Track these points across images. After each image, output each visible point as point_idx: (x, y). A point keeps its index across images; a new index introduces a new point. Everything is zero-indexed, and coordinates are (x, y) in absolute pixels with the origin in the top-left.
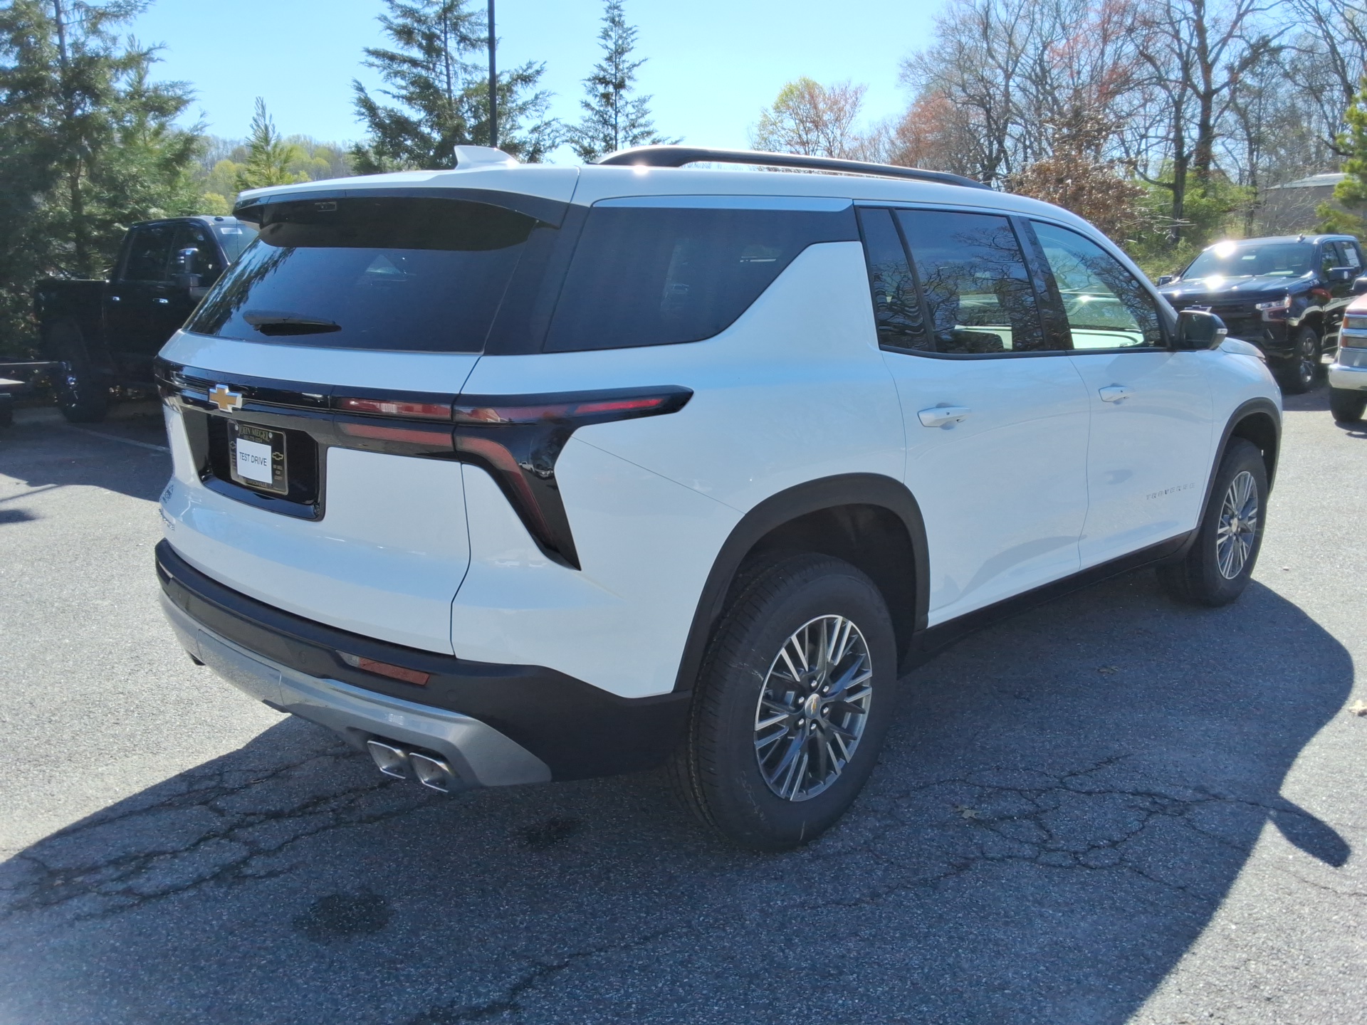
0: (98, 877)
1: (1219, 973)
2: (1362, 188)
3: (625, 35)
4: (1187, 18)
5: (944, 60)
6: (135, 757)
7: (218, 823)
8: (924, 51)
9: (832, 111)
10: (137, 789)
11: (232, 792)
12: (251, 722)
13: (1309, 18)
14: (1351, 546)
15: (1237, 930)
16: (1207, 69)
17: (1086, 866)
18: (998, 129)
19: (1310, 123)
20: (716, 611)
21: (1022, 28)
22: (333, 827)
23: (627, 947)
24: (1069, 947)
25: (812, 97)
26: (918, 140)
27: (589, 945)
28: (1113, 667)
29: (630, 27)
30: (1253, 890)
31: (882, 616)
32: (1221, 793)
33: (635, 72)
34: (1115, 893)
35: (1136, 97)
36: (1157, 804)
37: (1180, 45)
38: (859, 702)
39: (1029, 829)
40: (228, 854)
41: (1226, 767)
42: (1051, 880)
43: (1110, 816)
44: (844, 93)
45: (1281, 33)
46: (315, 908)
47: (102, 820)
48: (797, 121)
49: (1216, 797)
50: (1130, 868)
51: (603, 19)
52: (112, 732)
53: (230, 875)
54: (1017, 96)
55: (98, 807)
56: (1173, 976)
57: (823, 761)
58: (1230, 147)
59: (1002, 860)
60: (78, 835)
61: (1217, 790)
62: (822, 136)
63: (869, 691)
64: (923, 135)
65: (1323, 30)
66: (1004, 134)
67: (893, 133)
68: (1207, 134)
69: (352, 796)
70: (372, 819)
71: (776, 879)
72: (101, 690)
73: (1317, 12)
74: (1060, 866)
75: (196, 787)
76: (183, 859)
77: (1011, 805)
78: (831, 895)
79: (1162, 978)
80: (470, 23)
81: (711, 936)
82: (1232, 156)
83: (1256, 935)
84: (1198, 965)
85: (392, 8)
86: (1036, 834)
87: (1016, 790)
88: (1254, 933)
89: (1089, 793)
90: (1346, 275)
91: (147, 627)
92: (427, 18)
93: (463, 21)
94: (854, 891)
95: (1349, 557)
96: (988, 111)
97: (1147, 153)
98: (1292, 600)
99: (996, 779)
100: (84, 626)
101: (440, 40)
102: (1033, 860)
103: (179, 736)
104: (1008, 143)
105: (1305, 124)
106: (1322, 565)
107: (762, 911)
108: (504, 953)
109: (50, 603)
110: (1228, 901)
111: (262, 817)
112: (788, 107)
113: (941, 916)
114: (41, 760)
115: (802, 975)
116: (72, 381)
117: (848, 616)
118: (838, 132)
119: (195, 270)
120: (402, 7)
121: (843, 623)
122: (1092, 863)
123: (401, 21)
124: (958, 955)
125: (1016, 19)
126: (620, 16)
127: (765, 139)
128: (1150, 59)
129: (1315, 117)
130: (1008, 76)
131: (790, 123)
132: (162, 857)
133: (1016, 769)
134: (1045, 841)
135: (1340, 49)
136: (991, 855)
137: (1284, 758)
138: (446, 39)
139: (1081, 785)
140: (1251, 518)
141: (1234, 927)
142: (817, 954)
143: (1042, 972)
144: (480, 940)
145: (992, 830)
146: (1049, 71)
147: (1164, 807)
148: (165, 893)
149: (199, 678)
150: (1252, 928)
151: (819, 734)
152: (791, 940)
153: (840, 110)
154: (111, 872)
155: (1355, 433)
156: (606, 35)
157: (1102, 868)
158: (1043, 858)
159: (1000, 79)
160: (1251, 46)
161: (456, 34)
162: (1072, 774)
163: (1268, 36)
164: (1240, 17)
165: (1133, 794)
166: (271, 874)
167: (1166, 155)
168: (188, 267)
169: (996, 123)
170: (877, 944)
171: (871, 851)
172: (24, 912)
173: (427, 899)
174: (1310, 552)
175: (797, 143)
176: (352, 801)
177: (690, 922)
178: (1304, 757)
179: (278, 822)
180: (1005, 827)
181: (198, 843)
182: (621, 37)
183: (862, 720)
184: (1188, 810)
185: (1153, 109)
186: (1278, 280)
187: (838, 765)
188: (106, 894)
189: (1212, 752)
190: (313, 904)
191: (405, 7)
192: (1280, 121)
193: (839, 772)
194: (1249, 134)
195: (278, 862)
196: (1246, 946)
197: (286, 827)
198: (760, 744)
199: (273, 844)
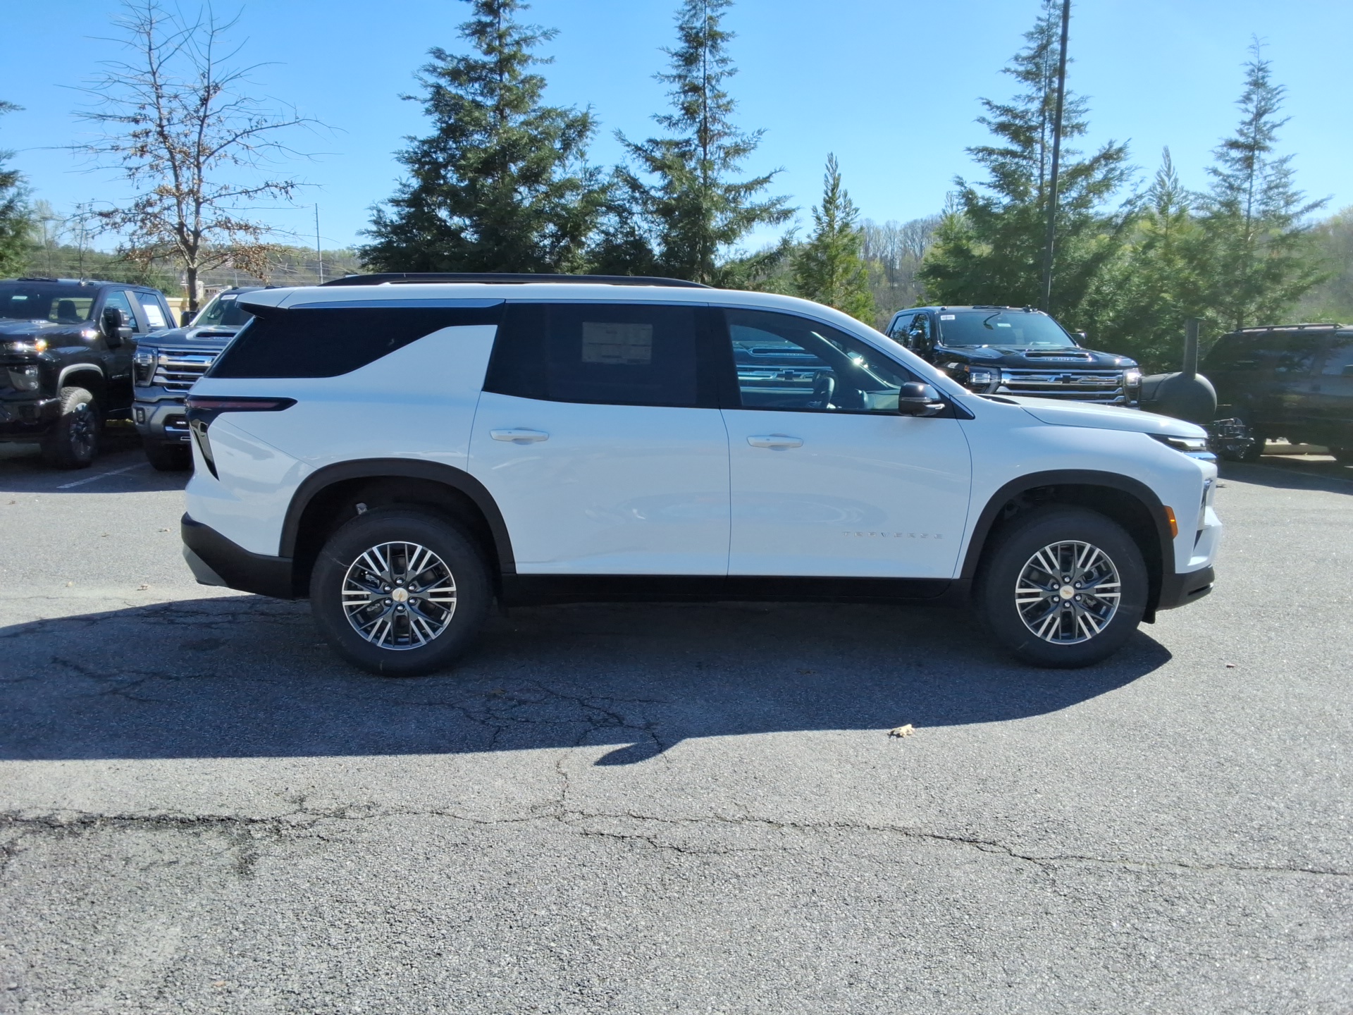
3: (1269, 96)
20: (299, 517)
29: (1274, 87)
33: (1275, 133)
38: (444, 604)
51: (1245, 83)
57: (411, 631)
85: (990, 110)
92: (1027, 115)
101: (1037, 132)
120: (1001, 107)
121: (424, 550)
123: (999, 119)
126: (1263, 78)
151: (408, 615)
156: (1247, 99)
182: (1264, 99)
183: (450, 617)
187: (423, 638)
191: (1004, 106)
198: (347, 603)
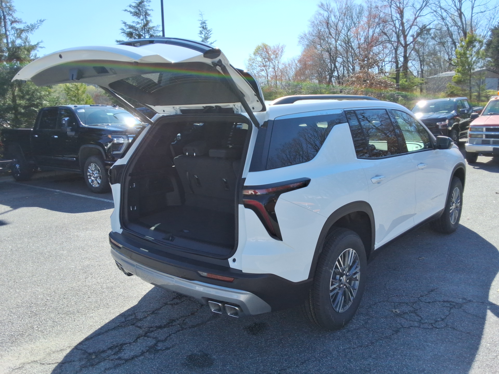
0: (107, 354)
1: (489, 361)
2: (462, 77)
3: (208, 32)
4: (398, 19)
5: (313, 36)
6: (101, 309)
7: (141, 332)
8: (307, 32)
9: (274, 54)
10: (107, 321)
11: (141, 320)
12: (137, 294)
13: (440, 18)
14: (487, 209)
15: (490, 346)
16: (405, 37)
17: (436, 328)
18: (334, 60)
19: (440, 54)
20: (320, 251)
21: (340, 24)
22: (181, 330)
23: (297, 366)
24: (440, 356)
25: (266, 49)
26: (305, 64)
27: (284, 366)
28: (423, 257)
29: (209, 29)
30: (491, 332)
31: (363, 248)
32: (470, 300)
34: (449, 336)
35: (381, 47)
36: (453, 305)
37: (396, 29)
38: (356, 277)
39: (414, 317)
40: (149, 343)
41: (470, 291)
42: (427, 334)
43: (438, 310)
44: (278, 47)
45: (430, 24)
46: (187, 359)
47: (100, 333)
48: (262, 58)
49: (470, 301)
50: (450, 327)
51: (200, 27)
52: (89, 301)
53: (153, 349)
54: (339, 48)
55: (96, 329)
56: (475, 362)
57: (347, 298)
58: (414, 64)
59: (409, 328)
60: (93, 339)
61: (469, 299)
62: (271, 63)
63: (359, 273)
64: (307, 63)
65: (445, 23)
66: (336, 61)
67: (296, 61)
68: (406, 59)
69: (183, 319)
70: (193, 327)
71: (338, 339)
72: (78, 285)
73: (442, 16)
74: (428, 329)
75: (128, 319)
76: (134, 346)
77: (406, 308)
78: (358, 344)
79: (472, 364)
80: (154, 30)
81: (324, 361)
82: (415, 67)
83: (497, 347)
84: (482, 358)
85: (125, 26)
86: (417, 318)
87: (405, 303)
88: (496, 347)
89: (429, 303)
90: (466, 112)
91: (84, 261)
92: (138, 29)
93: (151, 29)
94: (365, 342)
95: (488, 213)
96: (330, 54)
97: (385, 67)
98: (473, 230)
99: (398, 299)
100: (61, 261)
101: (143, 36)
102: (419, 327)
103: (114, 301)
104: (337, 64)
105: (439, 55)
106: (479, 217)
107: (337, 351)
108: (257, 371)
109: (45, 253)
110: (484, 336)
111: (155, 329)
112: (258, 53)
113: (396, 348)
114: (68, 313)
115: (358, 372)
116: (18, 166)
117: (353, 249)
118: (277, 62)
119: (69, 126)
120: (129, 25)
121: (352, 251)
122: (438, 327)
123: (129, 30)
124: (406, 361)
125: (338, 21)
126: (206, 26)
127: (251, 65)
128: (385, 34)
129: (442, 52)
130: (336, 41)
131: (259, 59)
132: (126, 345)
133: (403, 296)
134: (420, 320)
135: (450, 29)
136: (405, 326)
137: (487, 286)
138: (145, 36)
139: (425, 300)
140: (458, 203)
141: (489, 345)
142: (360, 364)
143: (434, 364)
144: (247, 367)
145: (402, 318)
146: (350, 39)
147: (454, 306)
148: (133, 358)
149: (111, 278)
150: (495, 345)
151: (346, 289)
152: (350, 360)
153: (277, 54)
154: (110, 352)
155: (476, 167)
156: (201, 33)
157: (442, 328)
158: (422, 326)
159: (334, 42)
160: (420, 28)
161: (149, 34)
162: (421, 296)
163: (426, 24)
164: (416, 19)
165: (443, 302)
166: (167, 349)
167: (391, 67)
168: (66, 125)
169: (333, 57)
170: (379, 360)
171: (365, 328)
172: (86, 369)
173: (224, 354)
174: (474, 212)
175: (262, 66)
176: (184, 321)
177: (315, 356)
178: (494, 285)
179: (161, 330)
180: (406, 316)
181: (136, 340)
182: (206, 33)
183: (357, 283)
184: (462, 306)
185: (387, 51)
186: (443, 114)
187: (352, 298)
188: (112, 360)
189: (464, 286)
190: (186, 358)
191: (130, 25)
192: (430, 54)
193: (352, 301)
194: (420, 59)
195: (167, 344)
196: (495, 351)
197: (165, 331)
198: (331, 294)
199: (163, 338)
